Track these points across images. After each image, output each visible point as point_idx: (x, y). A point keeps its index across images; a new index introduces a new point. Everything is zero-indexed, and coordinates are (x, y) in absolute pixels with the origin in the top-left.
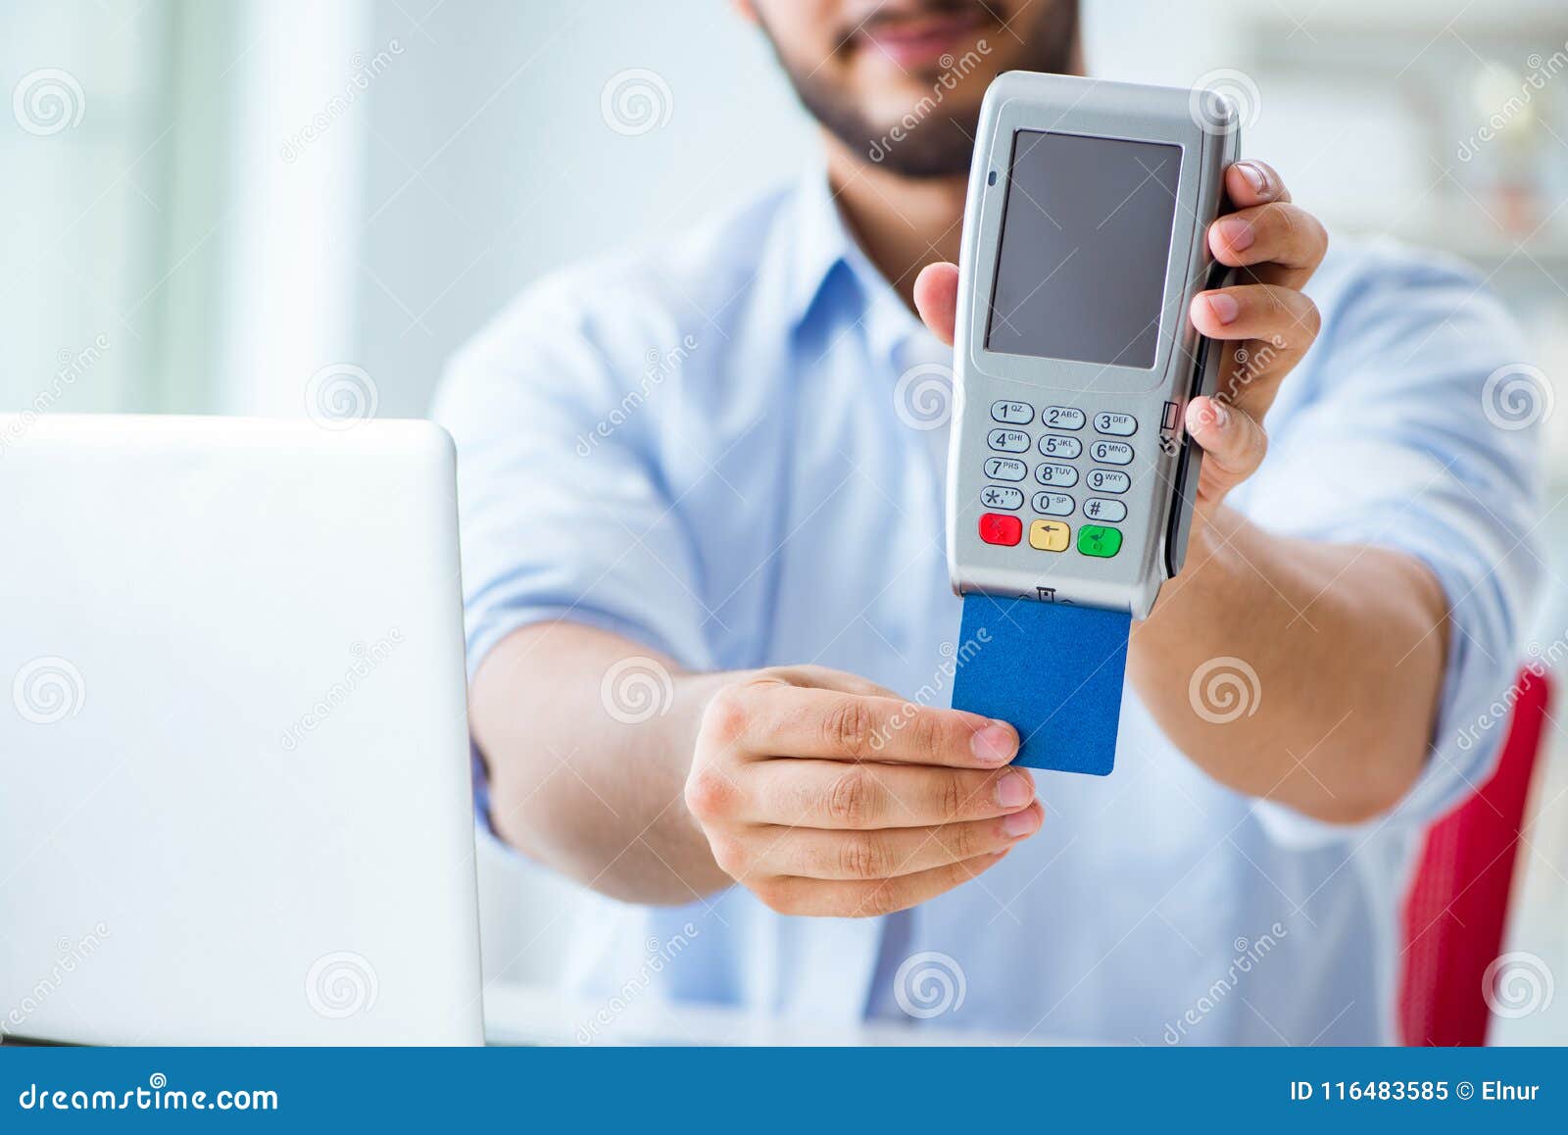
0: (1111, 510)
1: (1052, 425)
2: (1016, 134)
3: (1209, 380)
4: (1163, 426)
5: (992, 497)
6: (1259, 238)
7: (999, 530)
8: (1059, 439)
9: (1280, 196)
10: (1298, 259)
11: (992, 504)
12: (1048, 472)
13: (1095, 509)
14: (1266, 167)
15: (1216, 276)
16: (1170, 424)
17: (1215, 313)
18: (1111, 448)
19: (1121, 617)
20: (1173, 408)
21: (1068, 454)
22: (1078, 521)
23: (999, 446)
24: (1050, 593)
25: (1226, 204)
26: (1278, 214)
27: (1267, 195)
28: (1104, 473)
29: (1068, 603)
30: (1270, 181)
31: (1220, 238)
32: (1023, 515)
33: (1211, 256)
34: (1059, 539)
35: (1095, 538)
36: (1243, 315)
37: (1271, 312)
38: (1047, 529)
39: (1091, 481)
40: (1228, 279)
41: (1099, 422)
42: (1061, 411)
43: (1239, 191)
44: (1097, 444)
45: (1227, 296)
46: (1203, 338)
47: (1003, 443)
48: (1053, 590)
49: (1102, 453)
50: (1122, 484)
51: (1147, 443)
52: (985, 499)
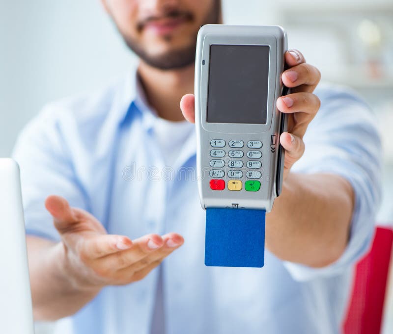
0: (256, 175)
1: (232, 147)
2: (211, 46)
3: (285, 127)
4: (272, 144)
5: (213, 174)
6: (299, 77)
7: (217, 185)
8: (235, 151)
9: (303, 62)
10: (312, 83)
11: (214, 176)
12: (233, 164)
13: (250, 174)
14: (298, 52)
15: (285, 91)
16: (274, 143)
17: (285, 104)
18: (254, 153)
19: (262, 212)
20: (274, 137)
21: (239, 156)
22: (245, 180)
23: (214, 156)
24: (236, 205)
25: (286, 66)
26: (304, 67)
27: (300, 61)
28: (252, 162)
29: (243, 209)
30: (300, 57)
31: (286, 78)
32: (225, 179)
33: (283, 84)
34: (239, 186)
35: (251, 185)
36: (295, 104)
37: (304, 102)
38: (234, 183)
39: (248, 165)
40: (289, 91)
41: (249, 144)
42: (235, 141)
43: (290, 61)
44: (249, 152)
45: (288, 98)
46: (282, 113)
47: (216, 154)
48: (238, 204)
49: (251, 155)
50: (259, 165)
51: (266, 150)
52: (211, 174)
